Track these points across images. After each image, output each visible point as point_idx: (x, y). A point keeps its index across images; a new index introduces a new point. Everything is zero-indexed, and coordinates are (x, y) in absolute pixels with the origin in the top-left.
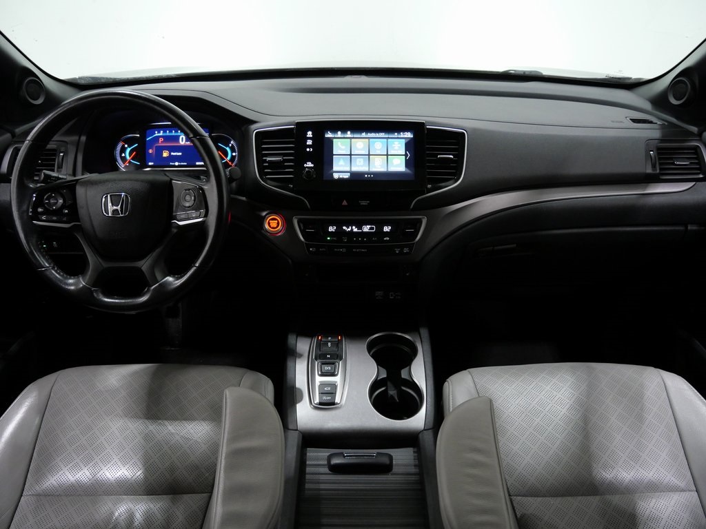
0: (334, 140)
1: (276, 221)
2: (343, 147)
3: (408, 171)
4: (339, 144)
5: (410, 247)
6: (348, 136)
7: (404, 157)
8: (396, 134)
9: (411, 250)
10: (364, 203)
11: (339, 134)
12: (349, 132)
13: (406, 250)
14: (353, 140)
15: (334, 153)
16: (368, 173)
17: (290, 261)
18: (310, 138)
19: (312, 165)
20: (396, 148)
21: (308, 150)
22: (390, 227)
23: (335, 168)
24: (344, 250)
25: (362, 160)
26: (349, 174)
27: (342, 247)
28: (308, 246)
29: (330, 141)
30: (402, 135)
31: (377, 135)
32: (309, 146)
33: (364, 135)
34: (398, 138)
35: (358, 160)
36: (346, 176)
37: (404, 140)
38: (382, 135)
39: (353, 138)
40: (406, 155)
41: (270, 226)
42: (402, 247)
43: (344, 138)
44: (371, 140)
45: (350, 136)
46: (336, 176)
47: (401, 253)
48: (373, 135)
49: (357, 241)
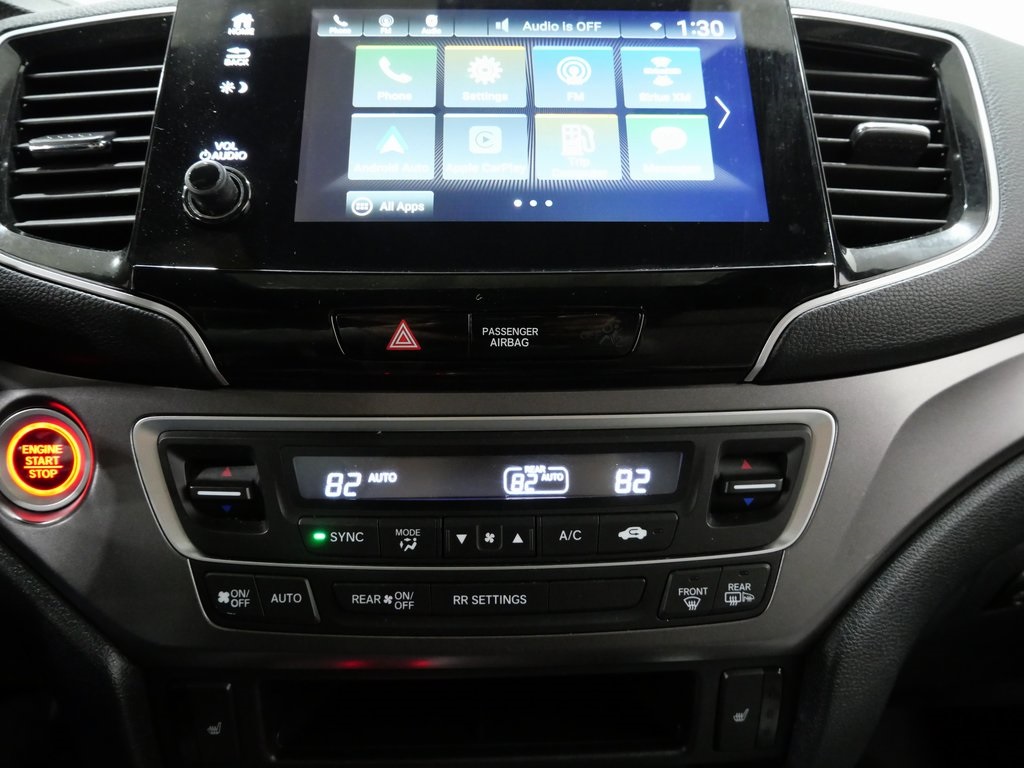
0: (360, 49)
1: (56, 449)
2: (404, 78)
3: (731, 181)
4: (384, 63)
5: (764, 574)
6: (425, 33)
7: (704, 118)
8: (656, 26)
9: (763, 593)
10: (509, 338)
11: (386, 24)
12: (432, 19)
13: (738, 594)
14: (448, 48)
15: (356, 103)
16: (526, 193)
17: (115, 664)
18: (241, 41)
19: (242, 156)
20: (662, 82)
21: (227, 87)
22: (646, 474)
23: (357, 170)
24: (405, 600)
25: (496, 131)
26: (429, 196)
27: (391, 584)
28: (210, 580)
29: (343, 54)
30: (683, 29)
31: (567, 30)
32: (235, 74)
33: (503, 27)
34: (665, 42)
35: (474, 131)
36: (416, 204)
37: (696, 50)
38: (590, 28)
39: (454, 40)
40: (712, 111)
41: (24, 474)
42: (716, 578)
43: (409, 40)
44: (537, 48)
45: (437, 32)
46: (360, 204)
47: (714, 610)
48: (546, 28)
49: (473, 552)
